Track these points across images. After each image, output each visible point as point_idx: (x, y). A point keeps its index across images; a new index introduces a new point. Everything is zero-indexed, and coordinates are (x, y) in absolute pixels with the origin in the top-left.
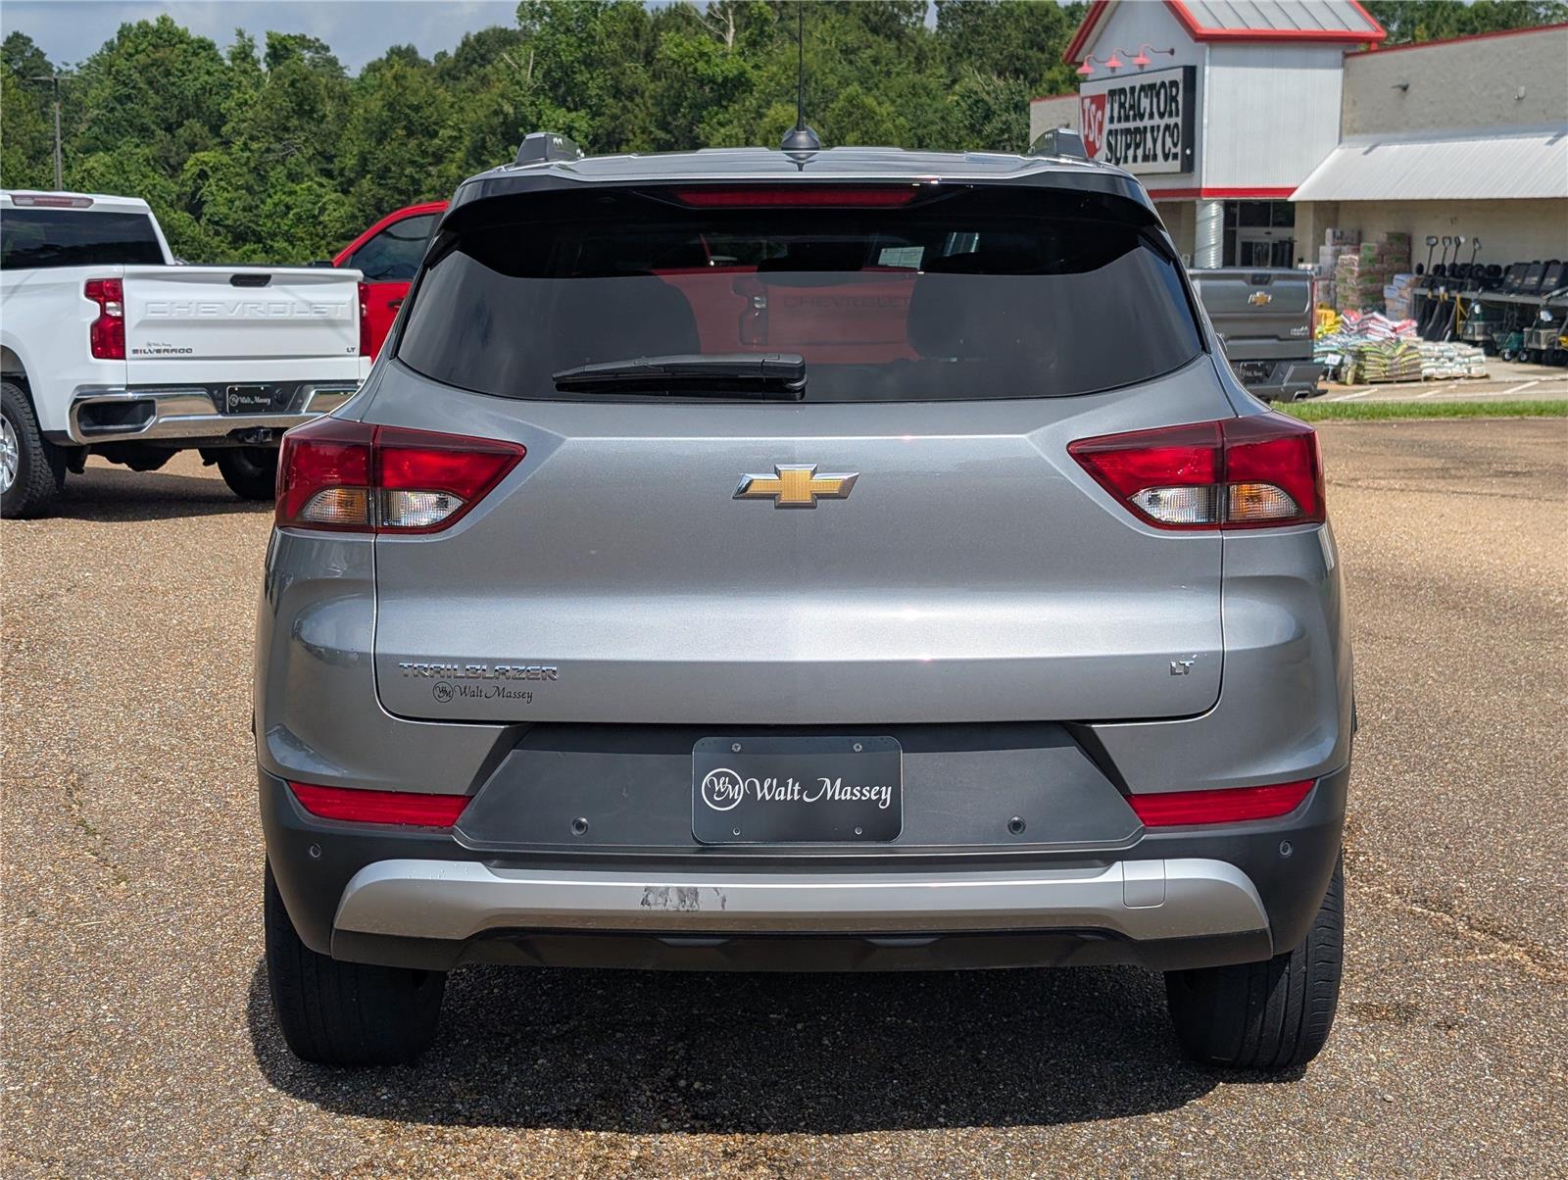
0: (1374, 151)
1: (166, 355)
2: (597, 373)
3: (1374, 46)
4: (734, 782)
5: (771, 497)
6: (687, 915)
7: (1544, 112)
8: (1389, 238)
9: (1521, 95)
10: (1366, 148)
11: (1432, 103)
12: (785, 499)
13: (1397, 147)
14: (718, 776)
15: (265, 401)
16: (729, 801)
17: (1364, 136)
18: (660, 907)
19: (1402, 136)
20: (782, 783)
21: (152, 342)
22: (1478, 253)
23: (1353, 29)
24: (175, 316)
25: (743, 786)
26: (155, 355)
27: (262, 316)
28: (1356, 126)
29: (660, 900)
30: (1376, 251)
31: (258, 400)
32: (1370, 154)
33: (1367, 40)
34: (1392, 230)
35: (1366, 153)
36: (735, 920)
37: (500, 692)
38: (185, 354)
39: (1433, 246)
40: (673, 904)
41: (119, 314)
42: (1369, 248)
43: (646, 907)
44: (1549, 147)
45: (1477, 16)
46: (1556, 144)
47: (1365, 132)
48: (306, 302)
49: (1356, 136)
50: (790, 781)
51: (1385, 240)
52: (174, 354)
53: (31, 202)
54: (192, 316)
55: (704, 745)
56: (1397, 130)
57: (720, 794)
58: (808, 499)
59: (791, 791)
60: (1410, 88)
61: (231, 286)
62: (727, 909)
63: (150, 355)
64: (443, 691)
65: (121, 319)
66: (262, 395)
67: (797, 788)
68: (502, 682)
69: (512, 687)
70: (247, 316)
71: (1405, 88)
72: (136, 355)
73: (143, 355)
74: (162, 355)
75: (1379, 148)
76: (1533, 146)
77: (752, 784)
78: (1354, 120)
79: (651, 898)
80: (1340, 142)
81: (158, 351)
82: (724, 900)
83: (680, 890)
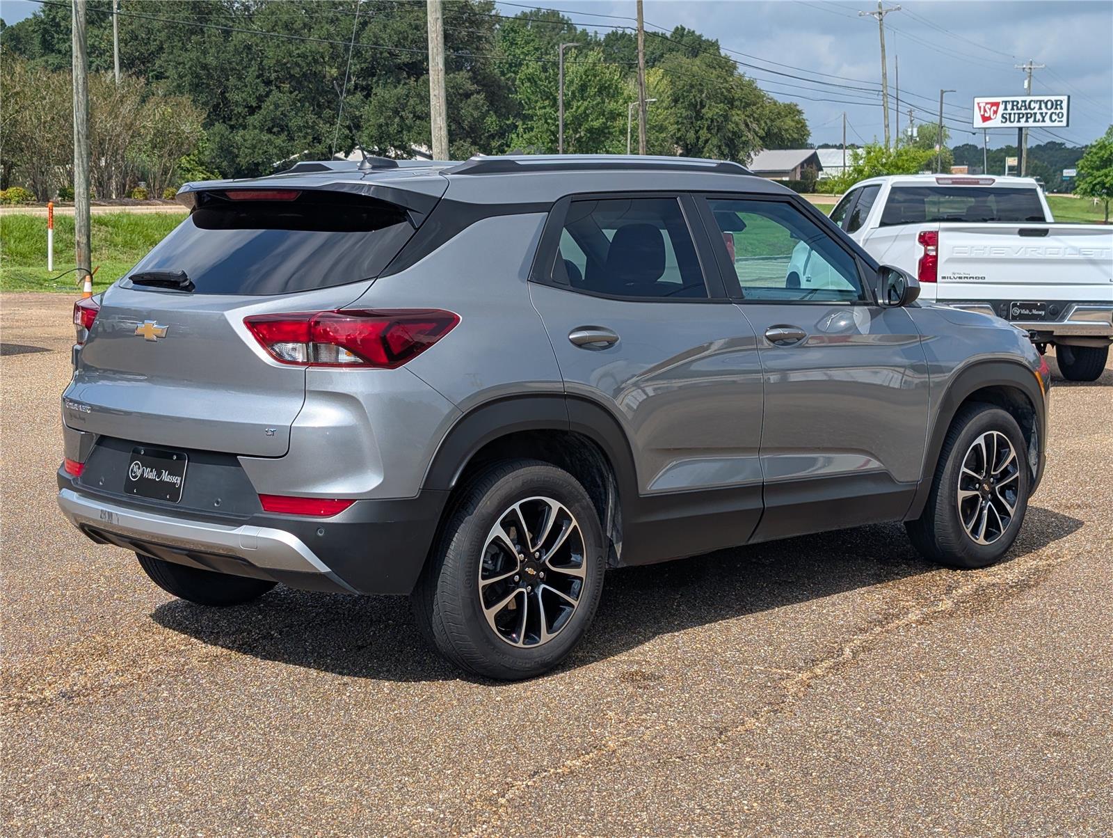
1: (966, 280)
4: (139, 468)
14: (136, 464)
15: (1040, 313)
16: (136, 477)
18: (104, 520)
20: (152, 471)
21: (956, 272)
24: (973, 255)
25: (141, 470)
26: (958, 280)
27: (1040, 256)
31: (1035, 312)
38: (981, 281)
40: (107, 519)
41: (934, 253)
43: (101, 519)
48: (1073, 248)
52: (972, 280)
53: (950, 182)
54: (986, 256)
57: (134, 473)
59: (153, 475)
61: (1018, 236)
62: (119, 524)
63: (954, 280)
65: (936, 257)
66: (1038, 309)
70: (1027, 256)
72: (944, 280)
73: (949, 280)
74: (963, 280)
77: (144, 469)
79: (102, 515)
81: (960, 278)
82: (118, 520)
83: (109, 513)
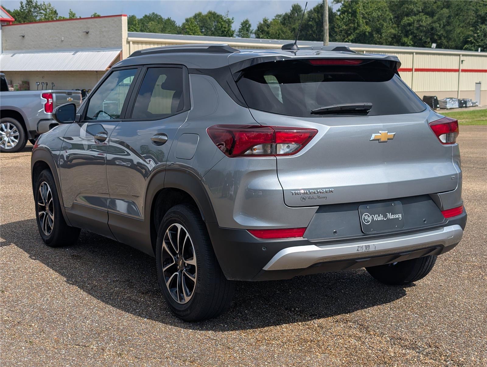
0: (15, 56)
2: (323, 109)
3: (11, 23)
4: (369, 216)
5: (378, 140)
6: (367, 252)
7: (71, 45)
8: (22, 83)
9: (63, 40)
10: (12, 55)
11: (33, 41)
12: (382, 140)
13: (23, 54)
14: (365, 215)
16: (368, 222)
17: (10, 51)
18: (361, 251)
19: (23, 51)
20: (379, 216)
22: (54, 87)
23: (4, 17)
25: (371, 217)
28: (7, 48)
29: (361, 249)
30: (19, 87)
32: (13, 57)
33: (9, 21)
34: (23, 80)
35: (12, 56)
36: (377, 252)
37: (319, 197)
39: (38, 85)
40: (364, 250)
42: (17, 86)
43: (358, 252)
44: (73, 55)
45: (16, 15)
46: (75, 55)
47: (10, 50)
49: (8, 51)
50: (381, 215)
51: (21, 83)
55: (361, 207)
56: (22, 49)
57: (366, 220)
58: (386, 140)
59: (381, 218)
60: (25, 37)
62: (376, 249)
64: (303, 198)
67: (382, 216)
68: (319, 194)
69: (321, 195)
71: (23, 37)
75: (16, 55)
76: (68, 55)
77: (373, 216)
78: (6, 46)
79: (359, 249)
80: (2, 52)
82: (375, 247)
83: (366, 246)
